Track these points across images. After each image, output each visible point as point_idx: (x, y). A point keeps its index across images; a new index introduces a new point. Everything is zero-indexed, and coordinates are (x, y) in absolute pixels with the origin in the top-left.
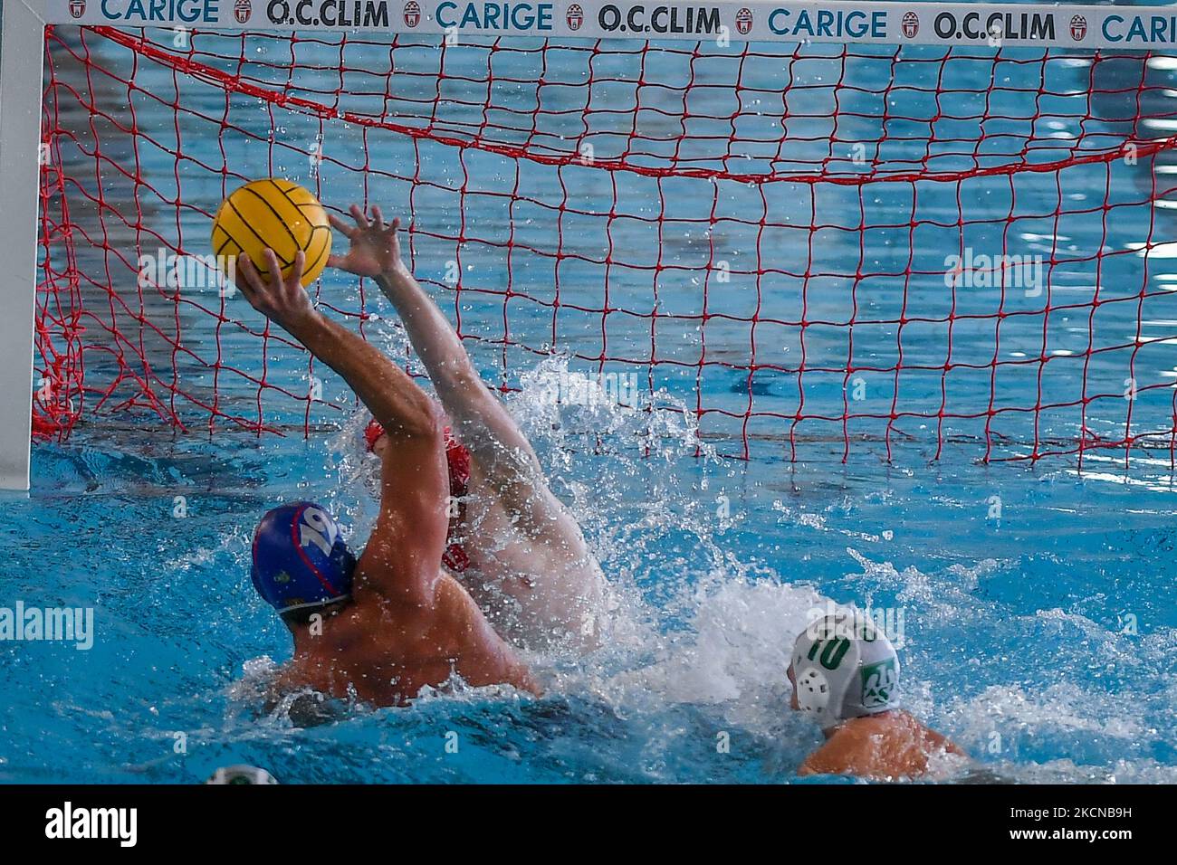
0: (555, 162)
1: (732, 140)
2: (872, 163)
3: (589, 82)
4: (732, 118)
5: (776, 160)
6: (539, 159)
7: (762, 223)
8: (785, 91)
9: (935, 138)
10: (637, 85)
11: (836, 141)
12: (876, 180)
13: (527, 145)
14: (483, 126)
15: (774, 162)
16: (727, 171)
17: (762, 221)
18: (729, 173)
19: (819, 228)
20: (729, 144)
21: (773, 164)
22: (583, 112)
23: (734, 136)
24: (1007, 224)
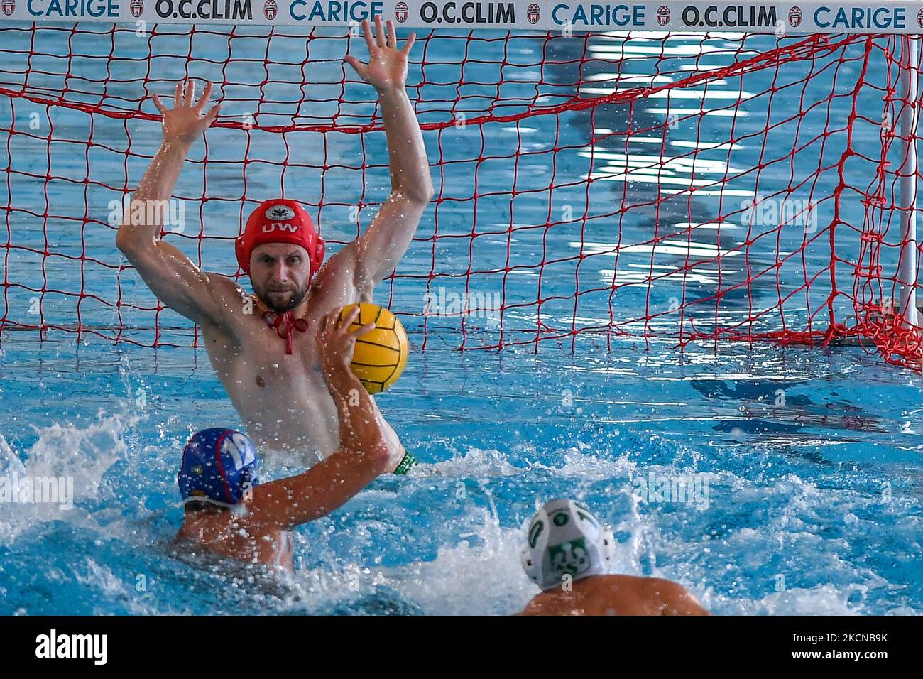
0: (121, 117)
1: (262, 101)
2: (372, 118)
3: (149, 58)
4: (261, 85)
5: (296, 116)
6: (109, 114)
7: (285, 164)
8: (303, 64)
9: (421, 99)
10: (187, 60)
11: (344, 102)
12: (375, 130)
13: (100, 105)
14: (65, 91)
15: (295, 117)
16: (257, 124)
17: (285, 162)
18: (259, 126)
19: (330, 167)
20: (259, 104)
21: (294, 119)
22: (144, 81)
23: (263, 99)
24: (478, 163)
